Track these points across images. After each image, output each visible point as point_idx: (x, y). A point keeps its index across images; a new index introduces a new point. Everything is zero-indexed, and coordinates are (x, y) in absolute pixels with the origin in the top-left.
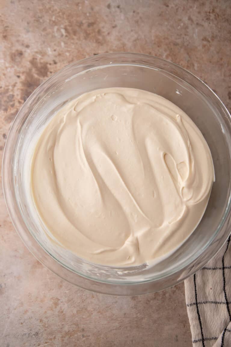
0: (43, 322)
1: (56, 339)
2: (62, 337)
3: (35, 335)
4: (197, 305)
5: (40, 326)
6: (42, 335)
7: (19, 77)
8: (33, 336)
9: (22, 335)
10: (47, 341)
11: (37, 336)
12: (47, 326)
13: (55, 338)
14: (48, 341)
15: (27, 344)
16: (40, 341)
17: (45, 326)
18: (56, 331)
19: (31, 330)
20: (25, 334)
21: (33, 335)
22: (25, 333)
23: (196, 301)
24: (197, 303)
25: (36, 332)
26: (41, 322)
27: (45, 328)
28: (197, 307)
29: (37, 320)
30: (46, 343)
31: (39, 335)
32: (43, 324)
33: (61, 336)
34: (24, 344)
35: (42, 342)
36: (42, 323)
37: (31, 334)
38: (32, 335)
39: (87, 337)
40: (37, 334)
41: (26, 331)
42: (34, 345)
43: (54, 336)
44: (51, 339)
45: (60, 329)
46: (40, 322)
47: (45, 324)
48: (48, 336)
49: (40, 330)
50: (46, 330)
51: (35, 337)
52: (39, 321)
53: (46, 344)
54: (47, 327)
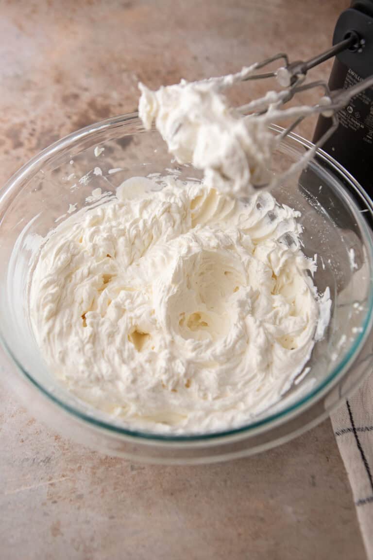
0: (61, 440)
1: (82, 471)
2: (93, 468)
3: (44, 461)
4: (355, 433)
5: (54, 447)
6: (57, 463)
7: (69, 117)
8: (41, 464)
9: (22, 460)
10: (65, 474)
11: (48, 464)
12: (66, 447)
13: (80, 468)
14: (68, 473)
15: (29, 476)
16: (54, 472)
17: (64, 447)
18: (84, 457)
19: (38, 453)
20: (27, 459)
21: (41, 461)
22: (26, 457)
23: (353, 425)
24: (354, 429)
25: (47, 458)
26: (57, 441)
27: (64, 450)
28: (356, 436)
29: (51, 436)
30: (63, 476)
31: (52, 462)
32: (60, 444)
33: (91, 465)
34: (24, 475)
35: (56, 474)
36: (59, 441)
37: (38, 459)
38: (39, 461)
39: (140, 471)
40: (48, 460)
41: (30, 454)
42: (42, 479)
43: (78, 465)
44: (72, 470)
45: (90, 454)
46: (56, 439)
47: (65, 444)
48: (68, 465)
49: (53, 453)
50: (64, 454)
51: (45, 465)
52: (54, 438)
53: (64, 479)
54: (67, 449)
